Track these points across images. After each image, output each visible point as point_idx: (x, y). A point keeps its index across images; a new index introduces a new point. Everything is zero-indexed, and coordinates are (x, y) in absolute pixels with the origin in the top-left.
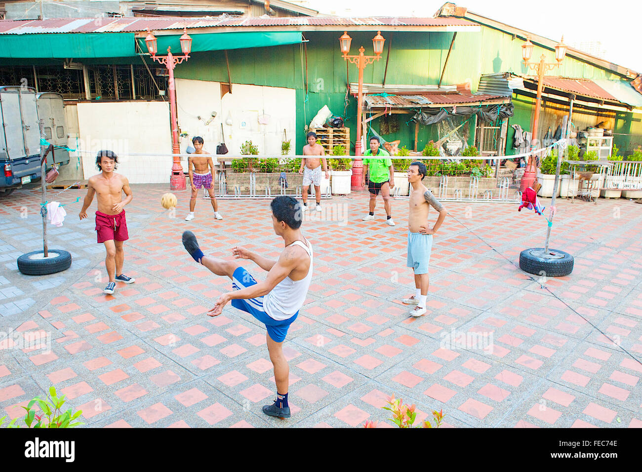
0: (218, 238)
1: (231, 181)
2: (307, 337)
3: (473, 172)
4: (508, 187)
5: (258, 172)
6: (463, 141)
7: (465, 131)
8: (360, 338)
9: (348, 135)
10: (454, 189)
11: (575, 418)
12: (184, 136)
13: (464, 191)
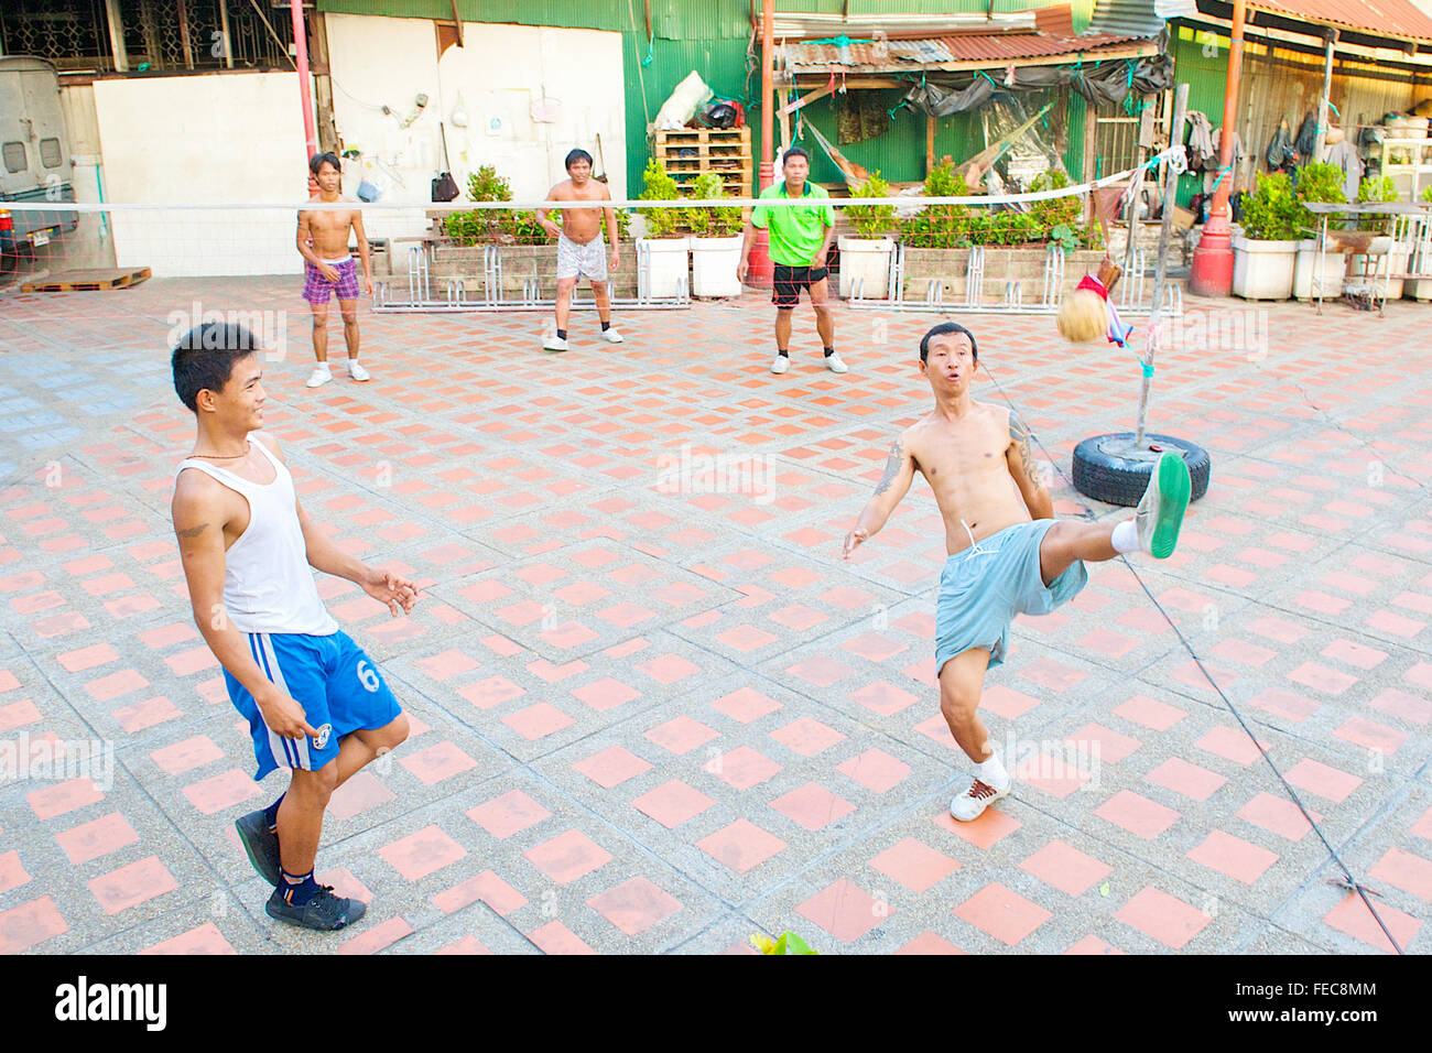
0: (350, 411)
1: (444, 267)
2: (424, 656)
3: (1056, 235)
4: (1142, 275)
5: (512, 244)
6: (1052, 158)
7: (1056, 130)
8: (553, 662)
9: (746, 146)
10: (1003, 281)
11: (989, 879)
12: (351, 156)
13: (1033, 285)
